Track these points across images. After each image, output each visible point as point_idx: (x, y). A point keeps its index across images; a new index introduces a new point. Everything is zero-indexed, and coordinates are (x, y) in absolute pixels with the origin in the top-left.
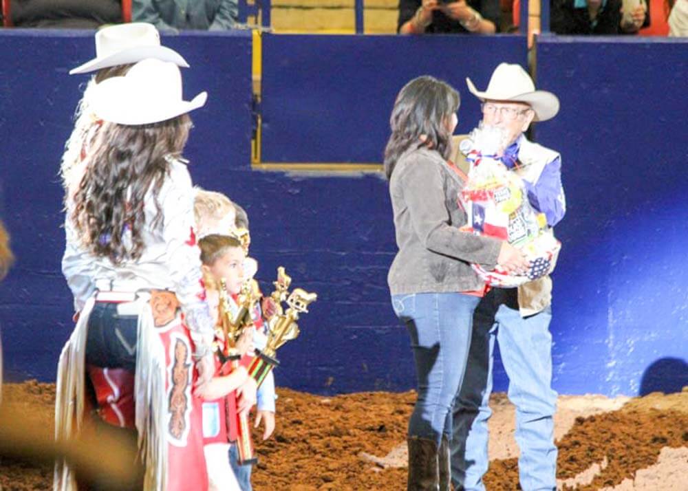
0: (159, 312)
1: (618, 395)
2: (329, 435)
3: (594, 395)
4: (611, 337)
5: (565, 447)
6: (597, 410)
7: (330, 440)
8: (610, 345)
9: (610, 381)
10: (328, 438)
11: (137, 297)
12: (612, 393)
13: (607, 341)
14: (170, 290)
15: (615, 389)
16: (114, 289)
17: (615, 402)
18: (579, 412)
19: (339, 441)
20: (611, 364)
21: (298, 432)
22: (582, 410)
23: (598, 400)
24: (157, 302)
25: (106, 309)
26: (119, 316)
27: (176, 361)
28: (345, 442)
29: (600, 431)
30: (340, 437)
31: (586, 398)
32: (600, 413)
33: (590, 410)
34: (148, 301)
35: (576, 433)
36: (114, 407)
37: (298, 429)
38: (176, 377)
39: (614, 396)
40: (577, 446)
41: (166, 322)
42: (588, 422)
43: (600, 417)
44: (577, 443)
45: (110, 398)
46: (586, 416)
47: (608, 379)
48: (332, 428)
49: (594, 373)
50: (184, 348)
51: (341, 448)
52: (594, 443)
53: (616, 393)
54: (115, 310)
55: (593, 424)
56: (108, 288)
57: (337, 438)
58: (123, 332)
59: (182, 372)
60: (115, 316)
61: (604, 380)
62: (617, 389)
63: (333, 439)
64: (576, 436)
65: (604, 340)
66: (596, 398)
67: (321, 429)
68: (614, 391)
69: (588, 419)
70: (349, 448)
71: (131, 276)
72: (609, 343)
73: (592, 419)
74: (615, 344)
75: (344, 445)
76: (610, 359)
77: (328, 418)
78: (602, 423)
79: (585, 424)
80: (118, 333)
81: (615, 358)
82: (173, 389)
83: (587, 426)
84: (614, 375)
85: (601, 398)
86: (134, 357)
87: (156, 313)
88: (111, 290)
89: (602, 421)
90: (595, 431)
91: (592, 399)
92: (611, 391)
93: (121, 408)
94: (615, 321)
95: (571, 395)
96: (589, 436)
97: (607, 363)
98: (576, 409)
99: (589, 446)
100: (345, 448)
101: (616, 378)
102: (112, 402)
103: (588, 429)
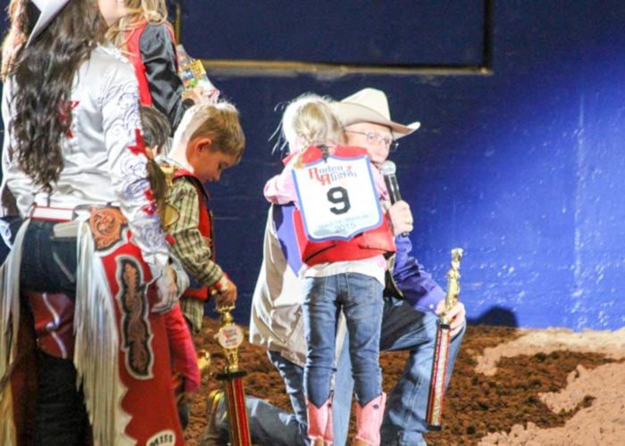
0: (101, 232)
1: (585, 329)
2: (254, 371)
3: (558, 329)
4: (578, 263)
5: (523, 387)
6: (561, 345)
7: (255, 376)
8: (577, 272)
9: (576, 312)
10: (253, 374)
11: (75, 216)
12: (579, 327)
13: (572, 267)
14: (113, 204)
15: (582, 321)
16: (52, 205)
17: (581, 337)
18: (539, 347)
19: (265, 378)
20: (577, 294)
21: (219, 367)
22: (543, 345)
23: (562, 334)
24: (98, 221)
25: (42, 228)
26: (56, 239)
27: (126, 287)
28: (273, 378)
29: (564, 369)
30: (267, 373)
31: (549, 332)
32: (563, 348)
33: (554, 345)
34: (88, 221)
35: (536, 371)
36: (54, 335)
37: (219, 364)
38: (128, 304)
39: (581, 330)
40: (537, 386)
41: (109, 244)
42: (551, 359)
43: (564, 353)
44: (537, 383)
45: (50, 325)
46: (548, 352)
47: (573, 311)
48: (258, 362)
49: (557, 303)
50: (134, 270)
51: (267, 385)
52: (557, 383)
53: (582, 326)
54: (51, 230)
55: (556, 361)
56: (45, 204)
57: (264, 374)
58: (61, 257)
59: (135, 297)
60: (52, 238)
61: (570, 311)
62: (585, 321)
63: (259, 375)
64: (536, 374)
65: (570, 266)
66: (560, 332)
67: (245, 364)
68: (580, 324)
69: (550, 356)
70: (277, 386)
71: (69, 190)
72: (574, 269)
73: (555, 355)
74: (582, 270)
75: (272, 381)
76: (576, 287)
77: (254, 351)
78: (566, 361)
79: (546, 361)
80: (56, 257)
81: (582, 287)
82: (128, 318)
83: (549, 364)
84: (581, 306)
85: (566, 332)
86: (74, 284)
87: (98, 234)
88: (48, 206)
89: (566, 358)
90: (558, 369)
91: (555, 333)
92: (577, 324)
93: (61, 336)
94: (582, 245)
95: (530, 328)
96: (551, 375)
97: (572, 292)
98: (537, 344)
99: (550, 385)
100: (272, 385)
101: (583, 309)
102: (52, 329)
103: (550, 366)
